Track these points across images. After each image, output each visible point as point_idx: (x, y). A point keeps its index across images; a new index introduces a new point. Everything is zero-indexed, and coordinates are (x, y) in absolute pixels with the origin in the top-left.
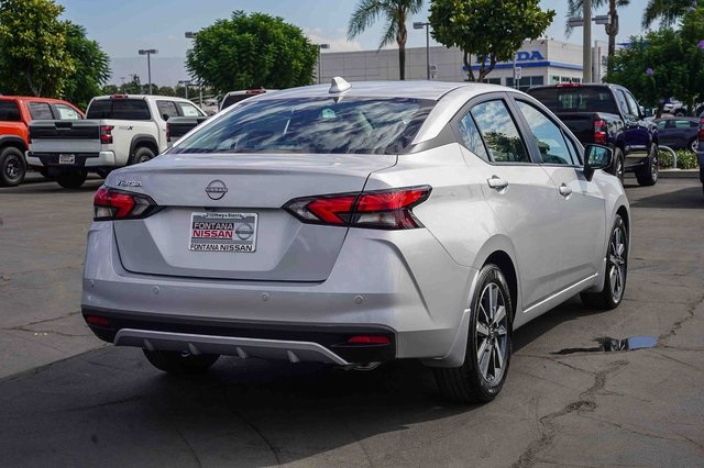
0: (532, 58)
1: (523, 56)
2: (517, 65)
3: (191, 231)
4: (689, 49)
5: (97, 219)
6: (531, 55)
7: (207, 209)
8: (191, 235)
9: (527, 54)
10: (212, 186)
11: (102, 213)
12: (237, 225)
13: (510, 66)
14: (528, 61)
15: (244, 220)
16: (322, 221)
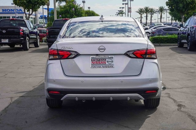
0: (19, 11)
1: (17, 10)
2: (16, 13)
3: (91, 62)
4: (70, 11)
5: (50, 60)
6: (19, 10)
7: (97, 55)
8: (91, 63)
9: (18, 10)
10: (100, 48)
11: (52, 57)
12: (107, 60)
13: (15, 13)
14: (18, 12)
15: (109, 58)
16: (137, 58)
